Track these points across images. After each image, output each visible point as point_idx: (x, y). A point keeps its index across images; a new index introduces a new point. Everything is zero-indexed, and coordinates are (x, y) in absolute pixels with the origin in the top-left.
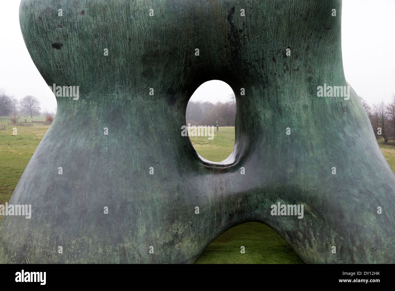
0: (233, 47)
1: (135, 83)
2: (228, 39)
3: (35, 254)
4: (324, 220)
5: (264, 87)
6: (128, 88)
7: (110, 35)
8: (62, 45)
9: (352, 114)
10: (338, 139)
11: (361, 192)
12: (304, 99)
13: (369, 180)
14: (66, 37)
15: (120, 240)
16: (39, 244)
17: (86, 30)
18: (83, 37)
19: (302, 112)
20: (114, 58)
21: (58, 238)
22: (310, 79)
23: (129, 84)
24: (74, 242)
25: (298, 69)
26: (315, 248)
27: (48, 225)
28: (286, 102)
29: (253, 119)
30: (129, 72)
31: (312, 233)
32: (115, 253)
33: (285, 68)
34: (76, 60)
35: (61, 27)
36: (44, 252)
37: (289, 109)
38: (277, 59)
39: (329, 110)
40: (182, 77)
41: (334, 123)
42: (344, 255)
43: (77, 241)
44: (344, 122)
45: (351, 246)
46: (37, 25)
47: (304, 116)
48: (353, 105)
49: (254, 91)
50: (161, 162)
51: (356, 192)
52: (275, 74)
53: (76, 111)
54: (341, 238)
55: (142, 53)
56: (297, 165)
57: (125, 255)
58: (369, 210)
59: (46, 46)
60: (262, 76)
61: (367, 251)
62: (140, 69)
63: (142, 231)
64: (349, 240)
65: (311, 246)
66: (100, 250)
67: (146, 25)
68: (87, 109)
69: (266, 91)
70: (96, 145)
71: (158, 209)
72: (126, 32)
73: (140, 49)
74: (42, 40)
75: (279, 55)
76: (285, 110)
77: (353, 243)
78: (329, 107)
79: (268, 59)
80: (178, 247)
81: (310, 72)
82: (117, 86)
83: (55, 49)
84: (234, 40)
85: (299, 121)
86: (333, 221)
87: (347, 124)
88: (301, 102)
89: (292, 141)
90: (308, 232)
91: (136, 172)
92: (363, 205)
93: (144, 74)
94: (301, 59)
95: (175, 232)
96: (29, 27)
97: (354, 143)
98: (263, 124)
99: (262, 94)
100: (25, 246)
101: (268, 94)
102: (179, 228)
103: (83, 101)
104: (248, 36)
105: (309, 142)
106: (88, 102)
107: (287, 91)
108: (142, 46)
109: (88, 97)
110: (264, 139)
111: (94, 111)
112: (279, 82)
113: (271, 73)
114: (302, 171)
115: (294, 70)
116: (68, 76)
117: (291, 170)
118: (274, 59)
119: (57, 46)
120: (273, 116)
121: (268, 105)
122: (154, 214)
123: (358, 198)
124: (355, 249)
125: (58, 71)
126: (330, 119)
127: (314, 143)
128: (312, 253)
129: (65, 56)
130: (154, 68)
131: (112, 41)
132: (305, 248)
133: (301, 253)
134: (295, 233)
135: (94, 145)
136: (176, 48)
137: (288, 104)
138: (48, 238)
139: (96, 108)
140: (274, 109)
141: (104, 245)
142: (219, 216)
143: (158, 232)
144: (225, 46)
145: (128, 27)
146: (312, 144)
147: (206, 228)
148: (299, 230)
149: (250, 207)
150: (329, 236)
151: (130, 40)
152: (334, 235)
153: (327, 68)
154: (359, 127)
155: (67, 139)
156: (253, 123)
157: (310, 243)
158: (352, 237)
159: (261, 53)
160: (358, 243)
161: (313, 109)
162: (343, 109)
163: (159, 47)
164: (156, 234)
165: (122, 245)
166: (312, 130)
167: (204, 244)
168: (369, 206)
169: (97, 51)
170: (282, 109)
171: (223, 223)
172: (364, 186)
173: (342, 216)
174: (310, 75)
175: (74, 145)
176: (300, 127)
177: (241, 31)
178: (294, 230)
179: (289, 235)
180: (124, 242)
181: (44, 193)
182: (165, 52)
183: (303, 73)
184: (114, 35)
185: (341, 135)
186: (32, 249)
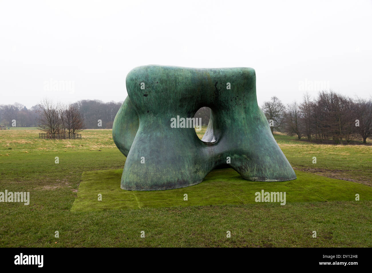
0: (216, 96)
1: (176, 110)
2: (215, 93)
3: (151, 175)
4: (252, 160)
5: (228, 111)
6: (173, 112)
7: (168, 91)
8: (148, 95)
9: (261, 120)
10: (256, 130)
11: (264, 149)
12: (243, 115)
13: (267, 145)
14: (150, 92)
15: (180, 169)
16: (152, 171)
17: (158, 89)
18: (157, 92)
19: (243, 120)
20: (169, 100)
21: (158, 169)
22: (245, 108)
23: (174, 110)
24: (165, 170)
25: (241, 104)
26: (249, 171)
27: (154, 165)
28: (236, 116)
29: (223, 123)
30: (174, 105)
31: (248, 166)
32: (179, 174)
33: (236, 103)
34: (153, 101)
35: (148, 88)
36: (154, 174)
37: (238, 119)
38: (233, 100)
39: (253, 119)
40: (194, 106)
41: (254, 124)
42: (259, 172)
43: (166, 170)
44: (258, 124)
45: (262, 168)
46: (138, 87)
47: (243, 122)
48: (261, 117)
49: (223, 112)
50: (189, 141)
51: (263, 149)
52: (232, 106)
53: (152, 122)
54: (258, 166)
55: (180, 98)
56: (241, 141)
57: (182, 174)
58: (267, 155)
59: (141, 95)
60: (227, 107)
61: (267, 169)
62: (179, 104)
63: (187, 167)
64: (261, 166)
65: (248, 171)
66: (174, 173)
67: (183, 88)
68: (157, 121)
69: (228, 112)
70: (165, 135)
71: (190, 159)
72: (174, 90)
73: (180, 96)
74: (139, 93)
75: (234, 99)
76: (236, 120)
77: (262, 167)
78: (252, 118)
79: (229, 100)
80: (198, 174)
81: (245, 105)
82: (169, 111)
83: (145, 97)
84: (217, 93)
85: (241, 124)
86: (255, 160)
87: (259, 125)
88: (242, 117)
89: (239, 132)
90: (246, 165)
91: (181, 145)
92: (265, 154)
93: (180, 106)
94: (242, 100)
95: (197, 168)
96: (134, 88)
97: (262, 132)
98: (227, 125)
99: (227, 114)
100: (146, 173)
101: (229, 113)
102: (198, 167)
103: (155, 117)
104: (222, 92)
105: (246, 132)
106: (157, 118)
107: (236, 112)
108: (181, 95)
109: (157, 116)
110: (228, 131)
111: (160, 122)
112: (234, 109)
113: (231, 106)
114: (243, 143)
115: (239, 104)
116: (149, 107)
117: (239, 143)
118: (232, 100)
119: (146, 95)
120: (231, 122)
121: (229, 118)
122: (190, 161)
123: (264, 151)
124: (263, 169)
125: (144, 105)
126: (253, 123)
127: (247, 132)
128: (248, 173)
129: (149, 99)
130: (184, 103)
131: (169, 94)
132: (245, 171)
133: (244, 175)
134: (241, 167)
135: (164, 135)
136: (194, 96)
137: (237, 117)
138: (155, 169)
139: (161, 120)
140: (232, 119)
141: (175, 171)
142: (212, 162)
143: (192, 167)
144: (213, 95)
145: (176, 88)
146: (246, 133)
147: (207, 167)
148: (243, 165)
149: (224, 158)
150: (254, 166)
151: (176, 93)
152: (256, 165)
153: (251, 103)
154: (264, 126)
155: (152, 133)
156: (223, 125)
157: (247, 170)
158: (262, 165)
159: (227, 98)
160: (264, 167)
161: (246, 119)
162: (257, 119)
163: (187, 96)
164: (191, 168)
165: (181, 171)
166: (247, 127)
167: (206, 174)
168: (267, 154)
169: (162, 97)
170: (235, 119)
171: (213, 166)
172: (266, 147)
173: (258, 158)
174: (245, 106)
175: (156, 135)
176: (242, 126)
177: (219, 90)
178: (241, 166)
179: (239, 168)
180: (181, 170)
181: (149, 154)
182: (189, 97)
183: (243, 105)
184: (169, 91)
185: (257, 129)
186: (149, 173)
